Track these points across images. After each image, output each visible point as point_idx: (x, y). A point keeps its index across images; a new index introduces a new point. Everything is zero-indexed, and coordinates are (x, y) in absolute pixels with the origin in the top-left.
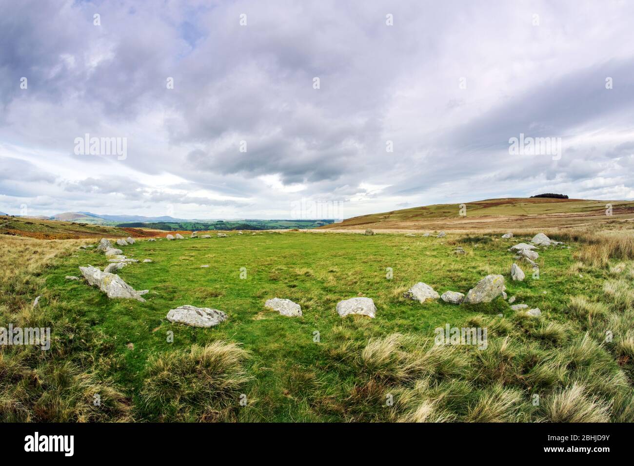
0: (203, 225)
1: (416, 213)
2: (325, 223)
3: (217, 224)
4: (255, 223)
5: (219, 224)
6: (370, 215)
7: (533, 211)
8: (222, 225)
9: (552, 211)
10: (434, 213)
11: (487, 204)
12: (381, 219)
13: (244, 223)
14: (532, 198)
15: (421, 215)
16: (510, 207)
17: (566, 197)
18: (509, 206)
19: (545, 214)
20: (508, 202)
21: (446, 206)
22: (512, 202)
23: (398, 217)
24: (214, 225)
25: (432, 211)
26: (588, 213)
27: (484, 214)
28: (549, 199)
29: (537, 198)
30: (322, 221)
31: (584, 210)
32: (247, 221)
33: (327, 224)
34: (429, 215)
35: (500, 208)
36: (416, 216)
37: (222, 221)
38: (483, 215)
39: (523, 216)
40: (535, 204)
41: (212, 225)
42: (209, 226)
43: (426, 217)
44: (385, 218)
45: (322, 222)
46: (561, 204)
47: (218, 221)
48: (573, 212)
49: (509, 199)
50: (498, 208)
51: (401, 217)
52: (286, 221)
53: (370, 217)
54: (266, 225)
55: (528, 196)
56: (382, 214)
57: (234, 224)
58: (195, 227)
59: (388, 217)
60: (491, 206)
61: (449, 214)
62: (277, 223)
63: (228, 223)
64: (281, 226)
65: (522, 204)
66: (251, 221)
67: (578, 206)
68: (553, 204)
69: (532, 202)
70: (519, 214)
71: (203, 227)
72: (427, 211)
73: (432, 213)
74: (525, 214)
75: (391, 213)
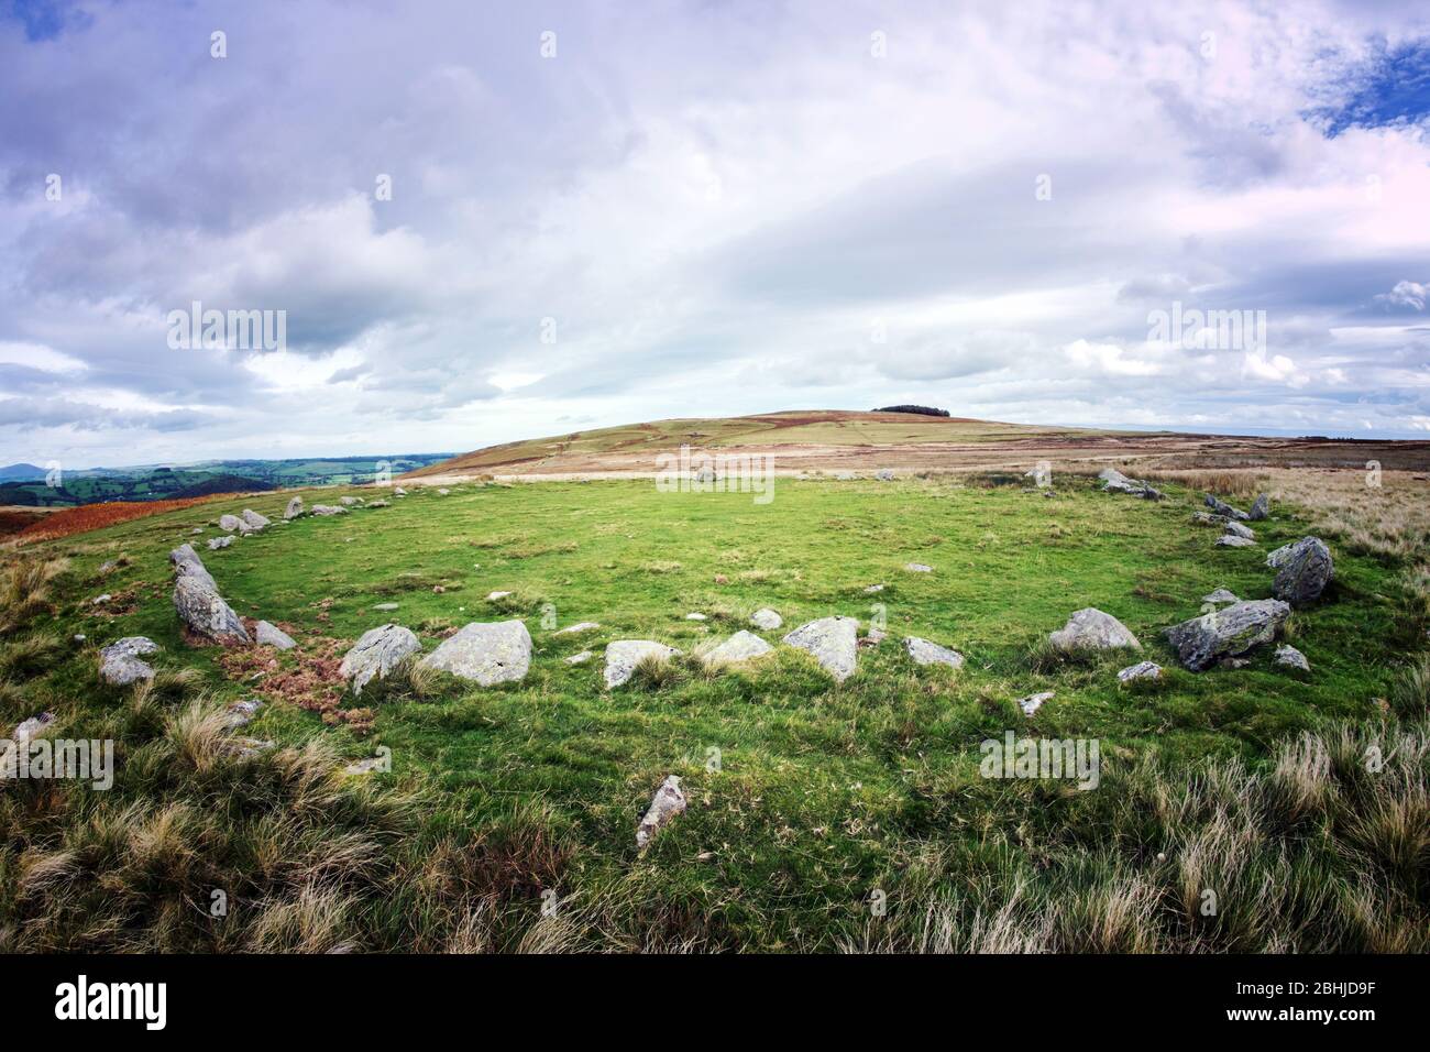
0: (121, 484)
1: (629, 438)
2: (415, 464)
3: (154, 479)
4: (248, 470)
5: (161, 478)
6: (524, 442)
7: (883, 437)
8: (168, 481)
9: (920, 440)
10: (671, 437)
11: (784, 420)
12: (553, 450)
13: (221, 470)
14: (876, 413)
15: (643, 441)
16: (833, 427)
17: (946, 414)
18: (831, 426)
19: (910, 443)
20: (826, 419)
21: (695, 423)
22: (836, 418)
23: (592, 445)
24: (147, 481)
25: (665, 432)
26: (994, 444)
27: (780, 440)
28: (913, 416)
29: (885, 413)
30: (408, 458)
31: (984, 439)
32: (227, 464)
33: (420, 465)
34: (660, 442)
35: (814, 429)
36: (632, 443)
37: (168, 470)
38: (778, 443)
39: (863, 445)
40: (884, 425)
41: (143, 481)
42: (135, 484)
43: (654, 446)
44: (562, 448)
45: (407, 462)
46: (938, 425)
47: (156, 471)
48: (962, 441)
49: (828, 411)
50: (808, 429)
51: (596, 446)
52: (324, 460)
53: (526, 447)
54: (276, 473)
55: (868, 409)
56: (553, 440)
57: (197, 476)
58: (99, 489)
59: (568, 446)
60: (792, 426)
61: (704, 440)
62: (301, 468)
63: (182, 472)
64: (311, 474)
65: (857, 422)
66: (238, 465)
67: (972, 432)
68: (921, 426)
69: (877, 420)
70: (854, 443)
71: (120, 489)
72: (654, 432)
73: (666, 437)
74: (866, 442)
75: (574, 437)
